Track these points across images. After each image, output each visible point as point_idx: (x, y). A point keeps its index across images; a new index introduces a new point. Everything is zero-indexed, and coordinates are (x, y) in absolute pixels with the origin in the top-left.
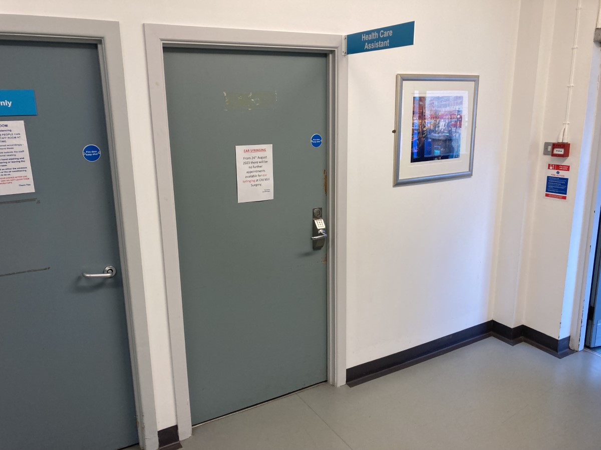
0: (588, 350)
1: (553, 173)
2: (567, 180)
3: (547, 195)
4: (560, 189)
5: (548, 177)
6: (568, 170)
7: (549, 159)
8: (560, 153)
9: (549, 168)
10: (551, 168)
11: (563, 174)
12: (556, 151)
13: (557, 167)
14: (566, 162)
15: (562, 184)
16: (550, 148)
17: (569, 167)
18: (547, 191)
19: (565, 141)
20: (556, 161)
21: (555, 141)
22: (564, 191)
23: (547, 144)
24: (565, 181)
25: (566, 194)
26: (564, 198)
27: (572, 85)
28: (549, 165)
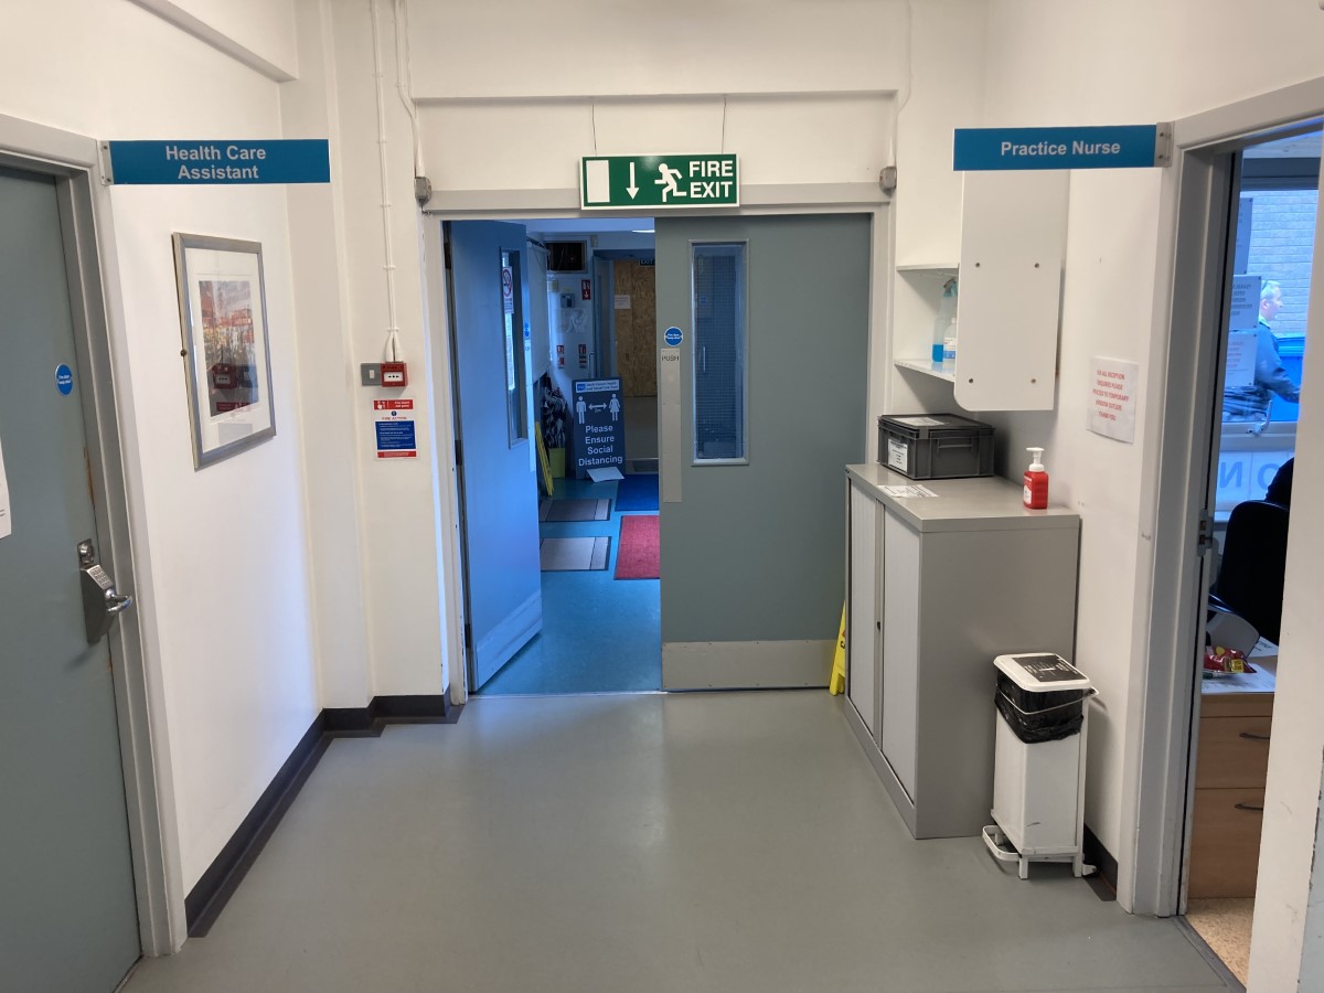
0: (474, 697)
1: (385, 415)
2: (411, 424)
3: (381, 455)
4: (402, 441)
5: (377, 423)
6: (411, 407)
7: (373, 393)
8: (395, 379)
9: (376, 408)
10: (380, 407)
11: (403, 415)
12: (388, 377)
13: (391, 405)
14: (405, 395)
15: (405, 432)
16: (372, 374)
17: (411, 401)
18: (379, 448)
19: (399, 359)
20: (388, 394)
21: (378, 360)
22: (411, 443)
23: (365, 368)
24: (409, 427)
25: (414, 447)
26: (413, 454)
27: (392, 266)
28: (376, 403)
